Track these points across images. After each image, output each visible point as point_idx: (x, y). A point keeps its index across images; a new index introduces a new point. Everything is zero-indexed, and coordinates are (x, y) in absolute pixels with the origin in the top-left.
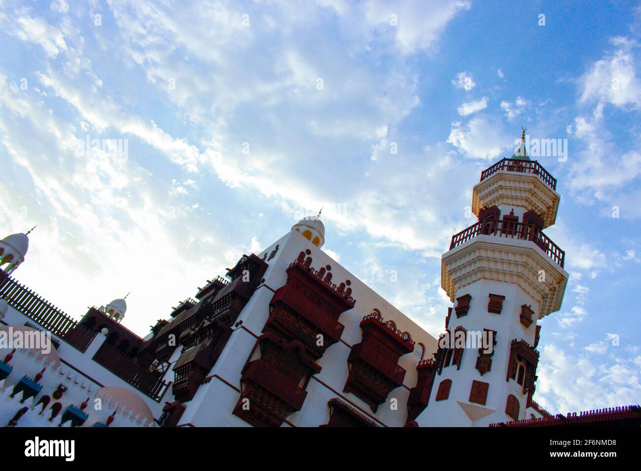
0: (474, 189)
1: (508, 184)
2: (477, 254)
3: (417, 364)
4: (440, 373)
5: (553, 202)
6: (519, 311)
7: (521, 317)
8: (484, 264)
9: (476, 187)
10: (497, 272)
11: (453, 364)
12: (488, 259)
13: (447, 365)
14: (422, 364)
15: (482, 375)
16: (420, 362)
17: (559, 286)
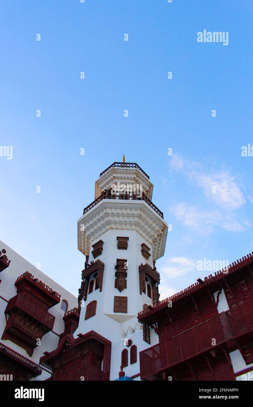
0: (96, 183)
1: (119, 175)
2: (105, 212)
3: (63, 316)
4: (85, 300)
5: (150, 188)
6: (140, 248)
7: (142, 251)
8: (111, 218)
9: (97, 181)
10: (120, 223)
11: (96, 288)
12: (113, 215)
13: (91, 291)
14: (67, 314)
15: (120, 292)
16: (66, 313)
17: (163, 233)
